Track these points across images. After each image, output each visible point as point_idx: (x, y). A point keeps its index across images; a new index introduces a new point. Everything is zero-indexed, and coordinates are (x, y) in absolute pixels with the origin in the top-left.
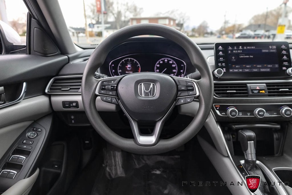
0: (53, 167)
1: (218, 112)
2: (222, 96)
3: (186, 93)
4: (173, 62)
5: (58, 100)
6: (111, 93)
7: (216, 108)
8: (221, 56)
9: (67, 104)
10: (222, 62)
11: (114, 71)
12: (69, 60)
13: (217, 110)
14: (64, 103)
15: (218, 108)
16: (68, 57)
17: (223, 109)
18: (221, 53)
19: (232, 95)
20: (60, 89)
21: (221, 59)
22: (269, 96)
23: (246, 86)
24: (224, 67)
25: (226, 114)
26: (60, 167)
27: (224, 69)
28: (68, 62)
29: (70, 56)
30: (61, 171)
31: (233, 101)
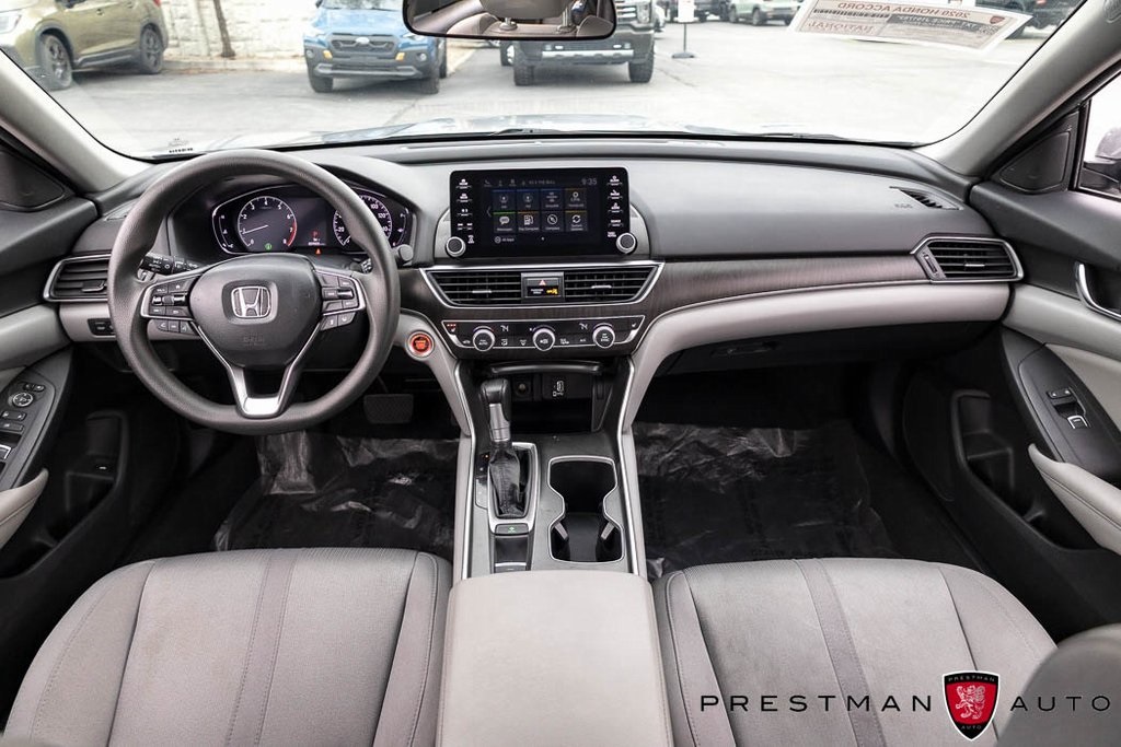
0: (95, 469)
1: (454, 338)
2: (463, 302)
3: (337, 306)
4: (380, 207)
5: (79, 316)
6: (175, 312)
7: (449, 329)
8: (464, 205)
9: (101, 326)
10: (465, 220)
11: (225, 232)
12: (99, 210)
13: (453, 333)
14: (93, 323)
15: (453, 330)
16: (97, 204)
17: (465, 332)
18: (464, 196)
19: (482, 300)
20: (80, 289)
21: (464, 212)
22: (568, 300)
23: (519, 279)
24: (470, 232)
25: (471, 344)
26: (112, 469)
27: (471, 237)
28: (100, 216)
29: (100, 198)
30: (115, 478)
31: (485, 315)
